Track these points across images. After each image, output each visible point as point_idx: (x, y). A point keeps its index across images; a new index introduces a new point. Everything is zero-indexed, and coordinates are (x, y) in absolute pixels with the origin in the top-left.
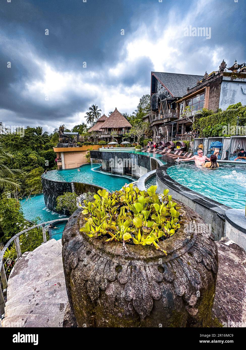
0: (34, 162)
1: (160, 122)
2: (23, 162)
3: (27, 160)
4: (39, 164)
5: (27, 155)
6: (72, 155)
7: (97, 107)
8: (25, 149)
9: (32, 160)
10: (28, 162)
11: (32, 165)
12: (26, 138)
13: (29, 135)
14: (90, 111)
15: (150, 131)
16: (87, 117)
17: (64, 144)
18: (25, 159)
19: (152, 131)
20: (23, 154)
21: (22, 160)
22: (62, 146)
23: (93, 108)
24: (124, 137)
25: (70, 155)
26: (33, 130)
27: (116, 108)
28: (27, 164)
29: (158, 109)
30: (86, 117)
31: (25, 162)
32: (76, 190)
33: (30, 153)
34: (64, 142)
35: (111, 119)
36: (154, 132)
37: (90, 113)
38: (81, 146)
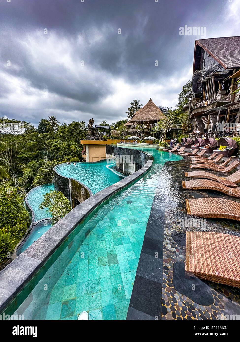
0: (73, 153)
1: (201, 110)
2: (65, 152)
3: (69, 150)
4: (77, 155)
5: (70, 146)
6: (96, 148)
7: (139, 101)
8: (69, 141)
9: (72, 150)
10: (70, 152)
11: (72, 155)
12: (71, 131)
13: (73, 128)
14: (132, 106)
15: (189, 124)
16: (129, 112)
17: (91, 137)
18: (67, 149)
19: (193, 124)
20: (67, 145)
21: (65, 150)
22: (90, 139)
23: (134, 103)
24: (153, 131)
25: (95, 148)
26: (77, 124)
27: (151, 98)
28: (68, 154)
29: (202, 94)
30: (127, 112)
31: (67, 152)
32: (73, 187)
33: (72, 144)
34: (91, 135)
35: (143, 111)
36: (195, 126)
37: (132, 108)
38: (105, 140)
